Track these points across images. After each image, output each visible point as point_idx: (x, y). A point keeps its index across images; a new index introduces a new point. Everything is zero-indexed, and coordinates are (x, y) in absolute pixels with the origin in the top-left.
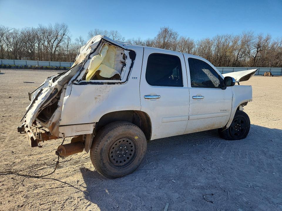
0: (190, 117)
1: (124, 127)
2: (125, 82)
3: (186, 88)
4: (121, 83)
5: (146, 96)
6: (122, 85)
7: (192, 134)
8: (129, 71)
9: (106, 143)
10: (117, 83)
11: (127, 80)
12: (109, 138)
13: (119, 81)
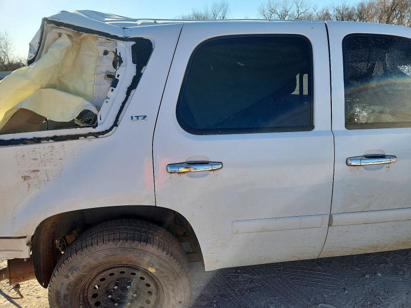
0: (335, 218)
1: (111, 245)
2: (107, 131)
3: (321, 133)
4: (96, 135)
5: (171, 165)
6: (101, 140)
7: (351, 257)
8: (123, 100)
9: (66, 282)
10: (85, 136)
11: (116, 124)
12: (72, 269)
13: (91, 130)
